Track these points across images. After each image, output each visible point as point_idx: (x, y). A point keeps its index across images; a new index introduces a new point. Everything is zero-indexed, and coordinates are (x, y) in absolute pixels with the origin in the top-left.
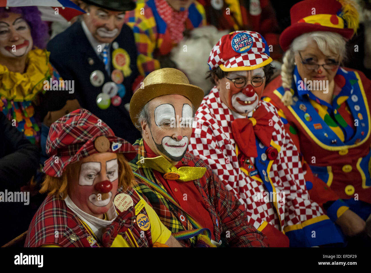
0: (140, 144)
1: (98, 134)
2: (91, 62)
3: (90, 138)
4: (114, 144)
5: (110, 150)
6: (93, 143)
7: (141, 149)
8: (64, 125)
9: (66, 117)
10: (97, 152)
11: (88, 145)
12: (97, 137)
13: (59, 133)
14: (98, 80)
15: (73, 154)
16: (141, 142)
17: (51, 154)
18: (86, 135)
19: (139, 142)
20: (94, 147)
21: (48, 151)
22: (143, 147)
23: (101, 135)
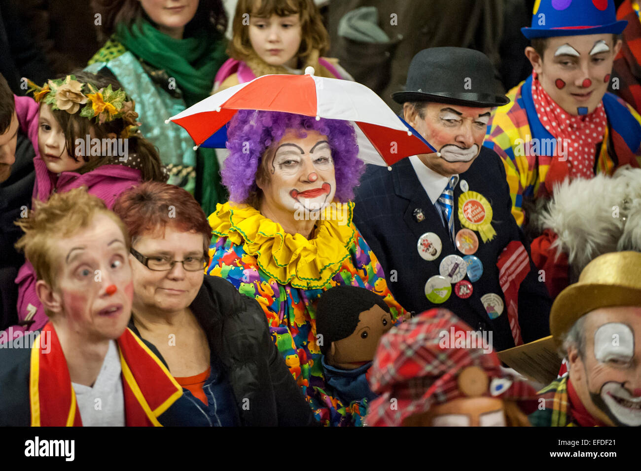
0: (560, 388)
1: (466, 361)
2: (420, 216)
3: (450, 367)
4: (496, 382)
5: (487, 394)
6: (455, 378)
7: (561, 399)
8: (404, 341)
9: (410, 324)
10: (463, 396)
11: (447, 382)
12: (464, 367)
13: (394, 354)
14: (431, 250)
15: (418, 396)
16: (562, 386)
17: (380, 393)
18: (443, 363)
19: (558, 386)
20: (457, 387)
21: (375, 386)
22: (564, 396)
23: (471, 364)
